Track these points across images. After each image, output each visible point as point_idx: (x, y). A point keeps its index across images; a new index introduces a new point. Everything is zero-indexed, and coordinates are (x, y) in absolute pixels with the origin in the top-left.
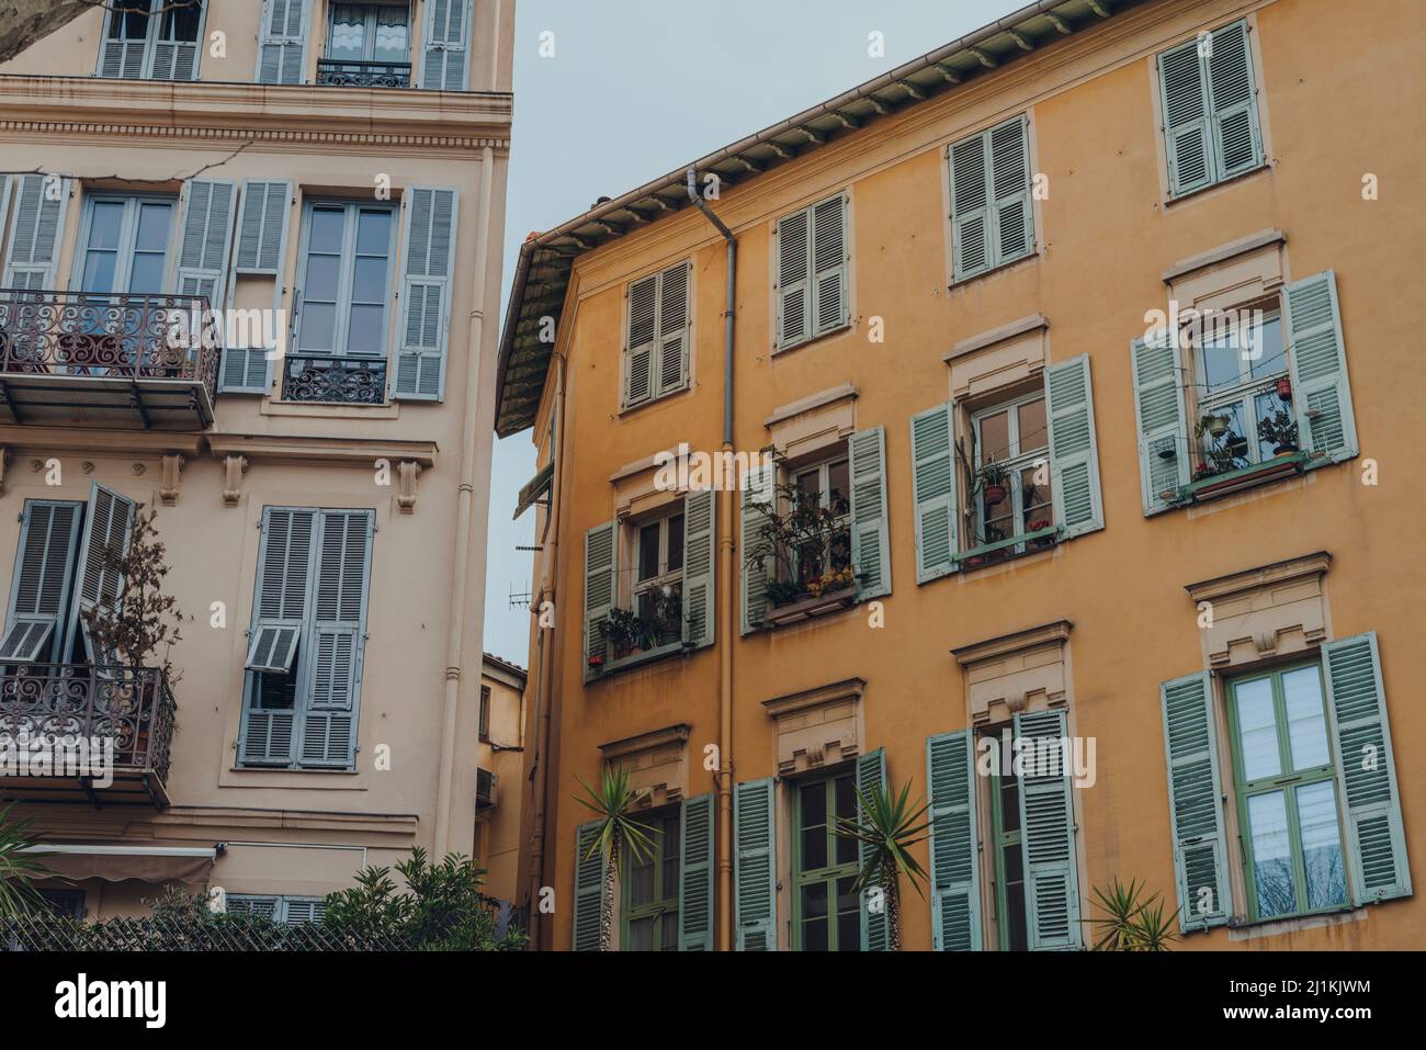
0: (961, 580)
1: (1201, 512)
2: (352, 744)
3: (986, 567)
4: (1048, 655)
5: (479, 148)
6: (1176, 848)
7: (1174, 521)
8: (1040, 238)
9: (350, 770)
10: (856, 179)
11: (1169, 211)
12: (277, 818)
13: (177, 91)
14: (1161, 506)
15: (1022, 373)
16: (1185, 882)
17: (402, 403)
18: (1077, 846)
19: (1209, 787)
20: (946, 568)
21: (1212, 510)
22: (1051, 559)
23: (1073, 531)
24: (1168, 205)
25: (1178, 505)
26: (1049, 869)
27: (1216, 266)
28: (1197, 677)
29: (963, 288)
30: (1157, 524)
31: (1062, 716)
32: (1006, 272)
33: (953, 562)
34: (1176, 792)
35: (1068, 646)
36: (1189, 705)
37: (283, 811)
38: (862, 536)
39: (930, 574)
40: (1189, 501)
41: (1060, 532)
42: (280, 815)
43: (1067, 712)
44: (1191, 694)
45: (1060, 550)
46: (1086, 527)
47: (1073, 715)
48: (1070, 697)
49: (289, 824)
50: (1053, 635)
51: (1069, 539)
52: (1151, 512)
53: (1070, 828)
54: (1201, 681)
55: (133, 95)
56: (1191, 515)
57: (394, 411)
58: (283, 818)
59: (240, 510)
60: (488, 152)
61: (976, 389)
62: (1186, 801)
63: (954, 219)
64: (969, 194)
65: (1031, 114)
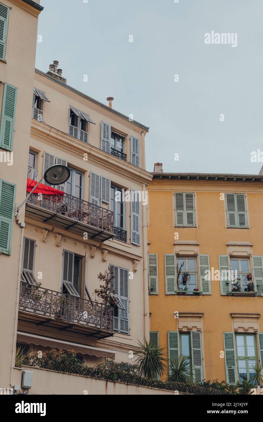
0: (176, 296)
1: (233, 297)
2: (129, 328)
3: (182, 295)
4: (198, 319)
5: (143, 183)
6: (226, 368)
7: (227, 298)
8: (197, 223)
9: (129, 334)
10: (150, 190)
11: (227, 229)
12: (120, 345)
13: (92, 149)
14: (225, 294)
15: (192, 253)
16: (228, 376)
17: (133, 244)
18: (203, 363)
19: (234, 356)
20: (173, 293)
21: (235, 298)
22: (198, 298)
23: (204, 293)
24: (227, 228)
25: (228, 295)
26: (197, 367)
27: (238, 246)
28: (231, 333)
29: (177, 228)
30: (223, 297)
31: (200, 334)
32: (189, 228)
33: (175, 292)
34: (226, 356)
35: (202, 318)
36: (229, 338)
37: (121, 343)
38: (151, 279)
39: (169, 293)
40: (231, 295)
41: (202, 293)
42: (120, 344)
43: (201, 333)
44: (230, 336)
45: (200, 297)
46: (207, 293)
47: (203, 334)
48: (202, 330)
49: (121, 346)
50: (200, 315)
51: (203, 295)
52: (222, 295)
53: (202, 359)
54: (232, 334)
55: (83, 146)
56: (230, 297)
57: (131, 246)
58: (121, 345)
59: (105, 263)
60: (144, 185)
61: (181, 253)
62: (229, 358)
63: (175, 210)
64: (179, 206)
65: (195, 194)
